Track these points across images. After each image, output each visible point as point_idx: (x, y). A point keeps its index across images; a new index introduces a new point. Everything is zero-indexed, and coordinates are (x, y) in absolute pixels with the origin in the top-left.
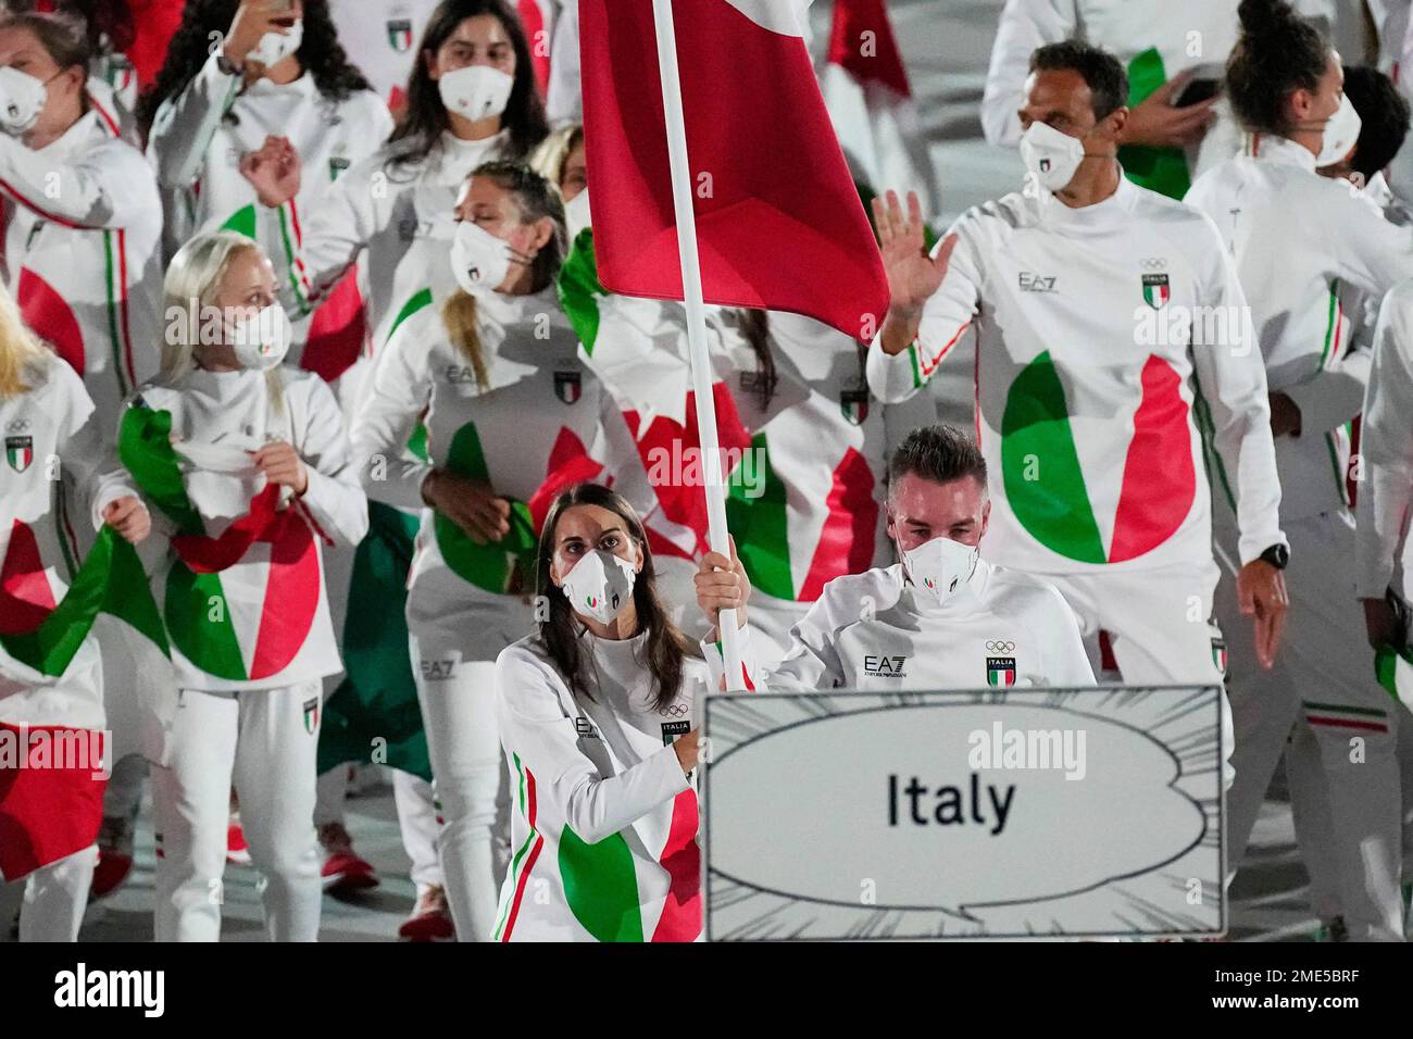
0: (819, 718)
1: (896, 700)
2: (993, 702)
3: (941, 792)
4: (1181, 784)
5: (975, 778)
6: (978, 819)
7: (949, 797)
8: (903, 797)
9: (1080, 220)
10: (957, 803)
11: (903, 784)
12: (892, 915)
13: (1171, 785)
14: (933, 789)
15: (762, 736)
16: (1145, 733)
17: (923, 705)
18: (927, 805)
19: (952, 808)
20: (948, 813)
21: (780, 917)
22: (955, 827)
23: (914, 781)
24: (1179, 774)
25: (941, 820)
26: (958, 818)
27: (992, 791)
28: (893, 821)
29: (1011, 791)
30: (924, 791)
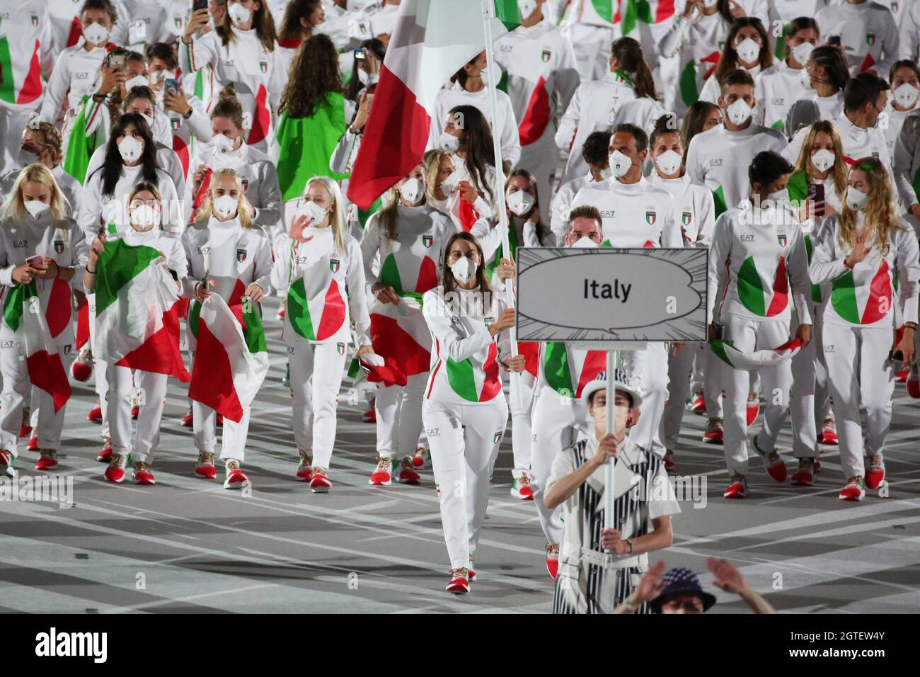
0: (560, 257)
1: (588, 252)
2: (624, 253)
3: (603, 286)
4: (692, 285)
5: (616, 282)
6: (617, 296)
7: (607, 288)
8: (590, 287)
9: (627, 189)
10: (610, 290)
11: (590, 283)
12: (585, 332)
13: (689, 285)
14: (601, 285)
15: (538, 263)
16: (679, 266)
17: (598, 253)
18: (599, 291)
19: (608, 292)
20: (606, 294)
21: (543, 332)
22: (609, 299)
23: (594, 282)
24: (692, 282)
25: (603, 296)
26: (610, 296)
27: (623, 286)
28: (586, 296)
29: (630, 286)
30: (598, 285)
